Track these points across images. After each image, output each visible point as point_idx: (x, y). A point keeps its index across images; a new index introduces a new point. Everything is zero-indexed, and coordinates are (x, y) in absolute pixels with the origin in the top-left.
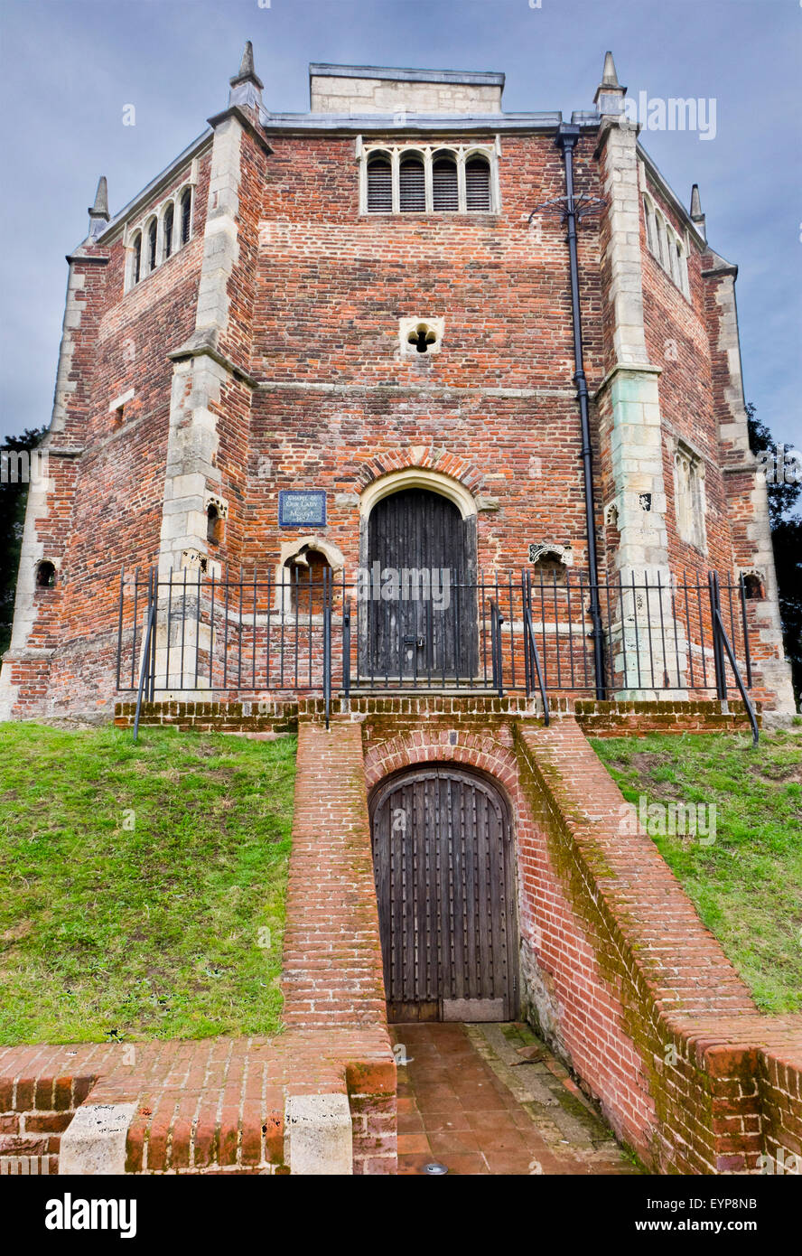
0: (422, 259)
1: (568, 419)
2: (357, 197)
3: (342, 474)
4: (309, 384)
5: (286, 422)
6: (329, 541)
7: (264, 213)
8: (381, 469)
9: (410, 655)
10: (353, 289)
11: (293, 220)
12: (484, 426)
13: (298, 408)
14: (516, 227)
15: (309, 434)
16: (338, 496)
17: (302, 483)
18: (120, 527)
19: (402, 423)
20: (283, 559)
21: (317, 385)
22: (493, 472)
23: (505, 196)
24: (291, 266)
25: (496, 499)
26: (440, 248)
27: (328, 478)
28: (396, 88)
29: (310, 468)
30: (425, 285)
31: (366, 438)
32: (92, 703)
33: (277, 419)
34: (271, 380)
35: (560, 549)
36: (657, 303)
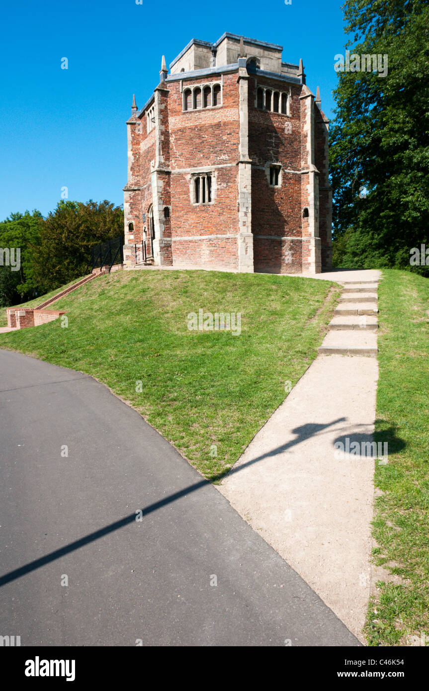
2: (147, 129)
4: (145, 186)
6: (146, 225)
8: (149, 205)
11: (143, 141)
13: (143, 193)
15: (144, 199)
16: (146, 214)
17: (144, 212)
19: (150, 192)
20: (143, 231)
24: (143, 154)
29: (144, 208)
31: (148, 198)
33: (142, 197)
34: (142, 187)
36: (189, 127)
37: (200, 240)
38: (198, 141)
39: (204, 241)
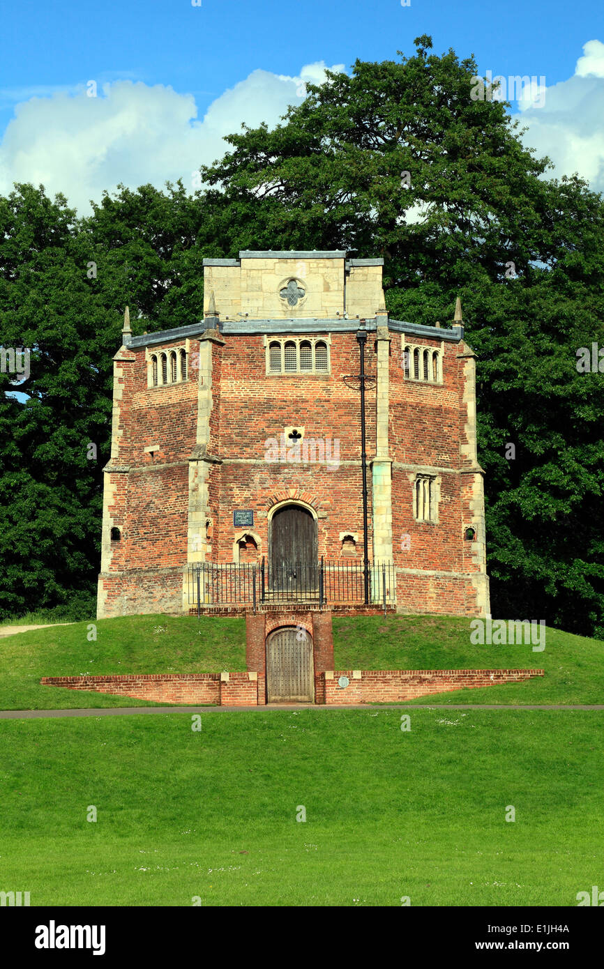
0: (295, 397)
1: (358, 476)
2: (265, 366)
3: (260, 502)
4: (245, 460)
5: (236, 479)
6: (255, 532)
7: (222, 376)
8: (277, 499)
9: (290, 579)
10: (264, 413)
11: (236, 379)
12: (321, 479)
13: (241, 472)
14: (339, 380)
15: (246, 484)
16: (259, 512)
17: (243, 506)
18: (158, 517)
19: (285, 478)
20: (236, 540)
21: (248, 461)
22: (325, 500)
23: (333, 365)
24: (236, 402)
25: (325, 513)
26: (303, 392)
27: (254, 504)
28: (287, 262)
29: (246, 500)
30: (296, 411)
31: (270, 486)
32: (150, 600)
33: (232, 477)
34: (228, 458)
35: (352, 534)
36: (411, 404)
37: (426, 577)
38: (418, 426)
39: (431, 578)
